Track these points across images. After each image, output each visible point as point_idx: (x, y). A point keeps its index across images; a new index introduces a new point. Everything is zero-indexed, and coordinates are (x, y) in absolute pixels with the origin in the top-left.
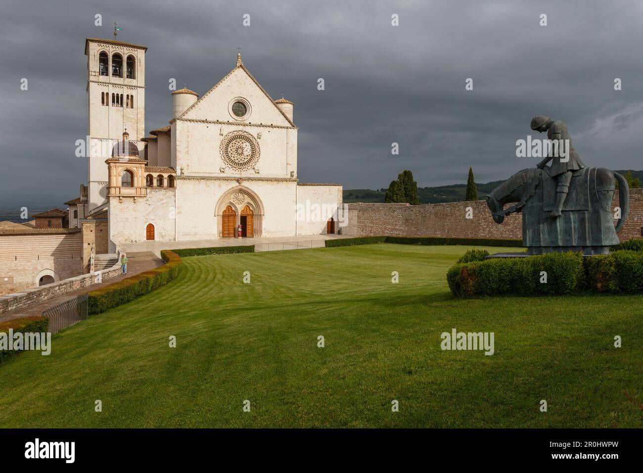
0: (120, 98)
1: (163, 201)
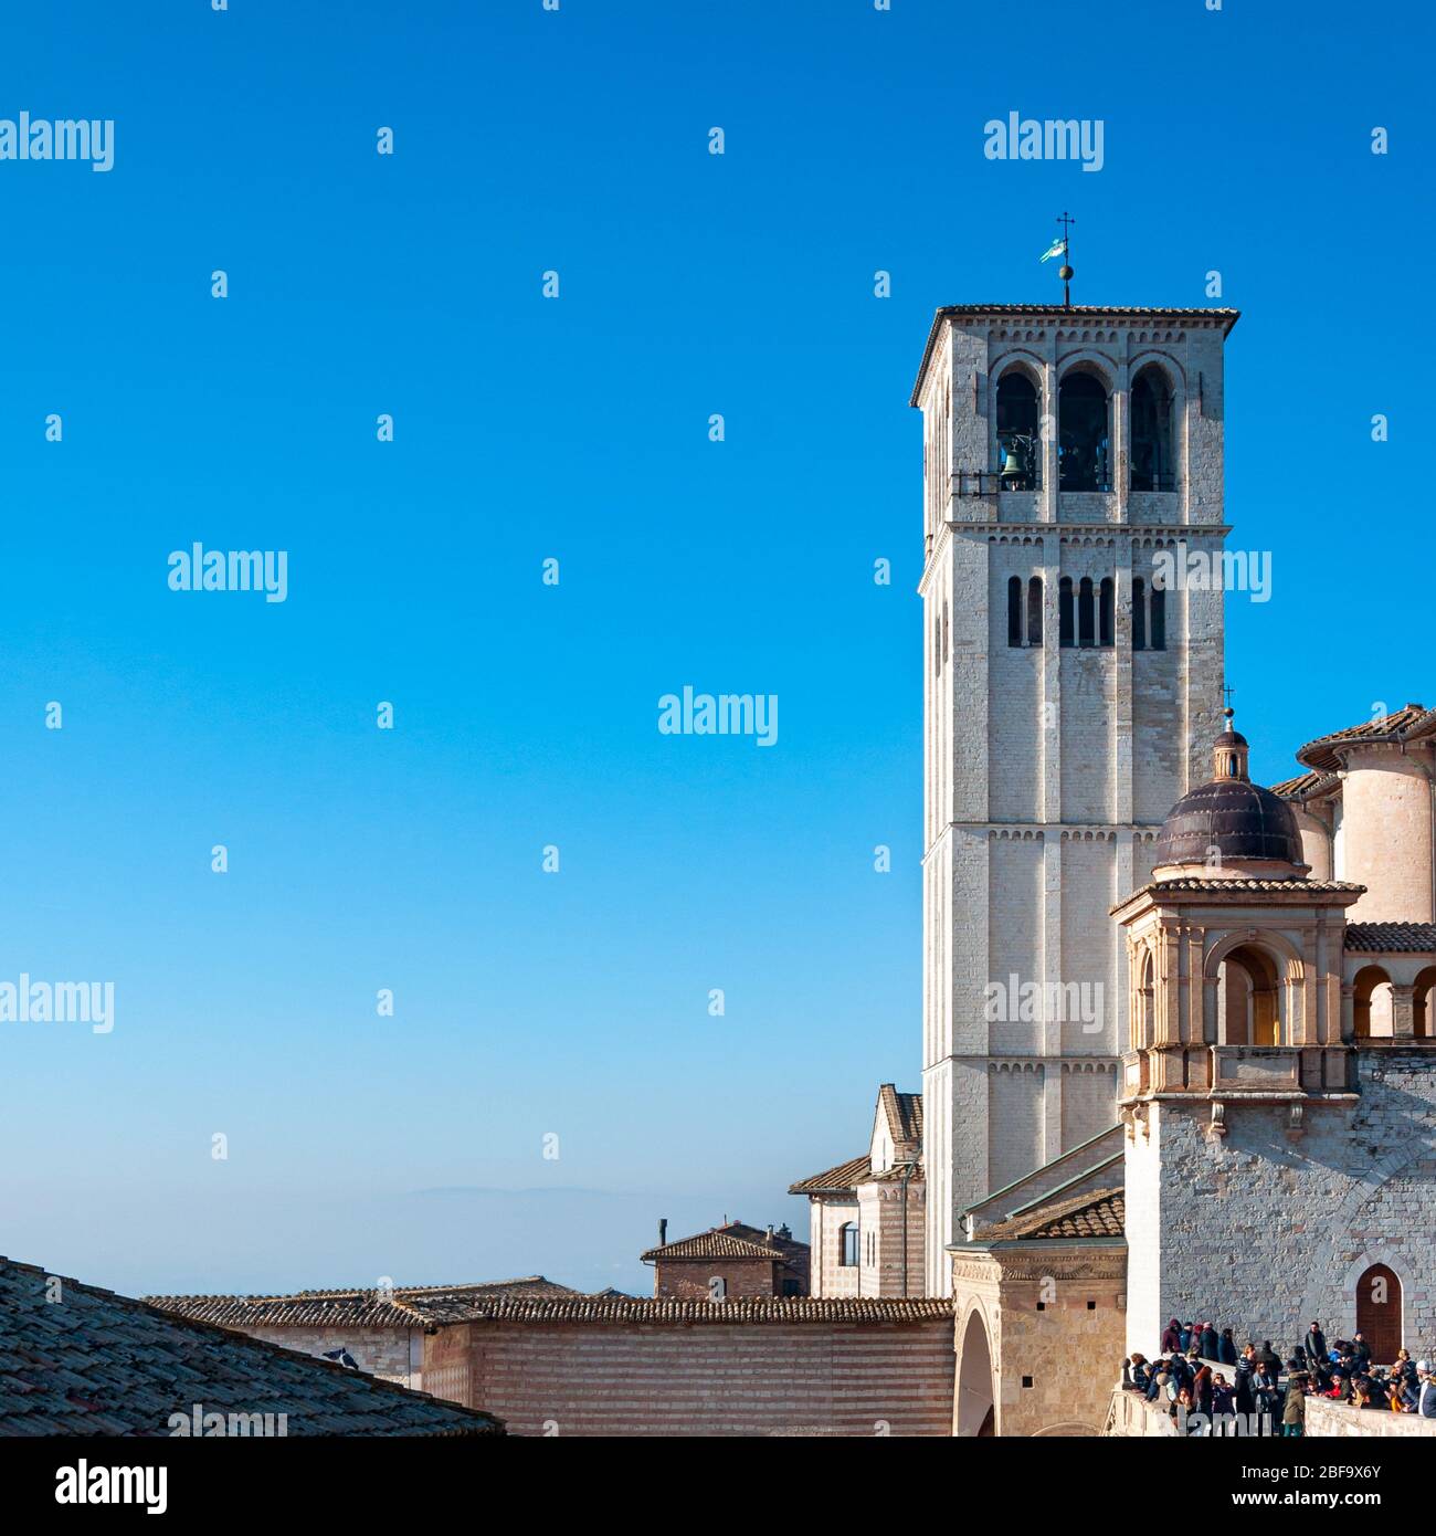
0: (1097, 600)
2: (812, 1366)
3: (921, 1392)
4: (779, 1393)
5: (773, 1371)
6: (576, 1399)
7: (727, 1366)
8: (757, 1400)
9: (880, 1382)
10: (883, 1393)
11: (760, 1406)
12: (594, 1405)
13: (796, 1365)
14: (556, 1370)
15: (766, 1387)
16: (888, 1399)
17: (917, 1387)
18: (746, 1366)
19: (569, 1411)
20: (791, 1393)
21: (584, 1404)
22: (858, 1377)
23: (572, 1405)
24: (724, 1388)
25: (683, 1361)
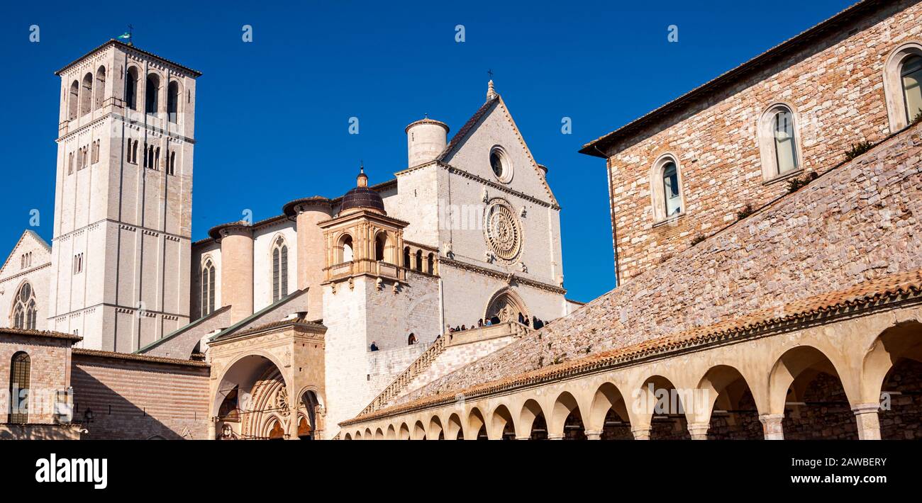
0: (155, 154)
1: (427, 297)
2: (164, 381)
3: (199, 393)
4: (155, 390)
5: (153, 382)
6: (85, 387)
7: (138, 379)
8: (147, 392)
9: (187, 389)
10: (187, 393)
11: (148, 395)
12: (91, 390)
13: (160, 380)
14: (78, 375)
15: (150, 388)
16: (190, 395)
17: (198, 391)
18: (144, 379)
19: (81, 392)
20: (159, 390)
21: (87, 390)
22: (180, 387)
23: (83, 390)
24: (136, 387)
25: (123, 376)
